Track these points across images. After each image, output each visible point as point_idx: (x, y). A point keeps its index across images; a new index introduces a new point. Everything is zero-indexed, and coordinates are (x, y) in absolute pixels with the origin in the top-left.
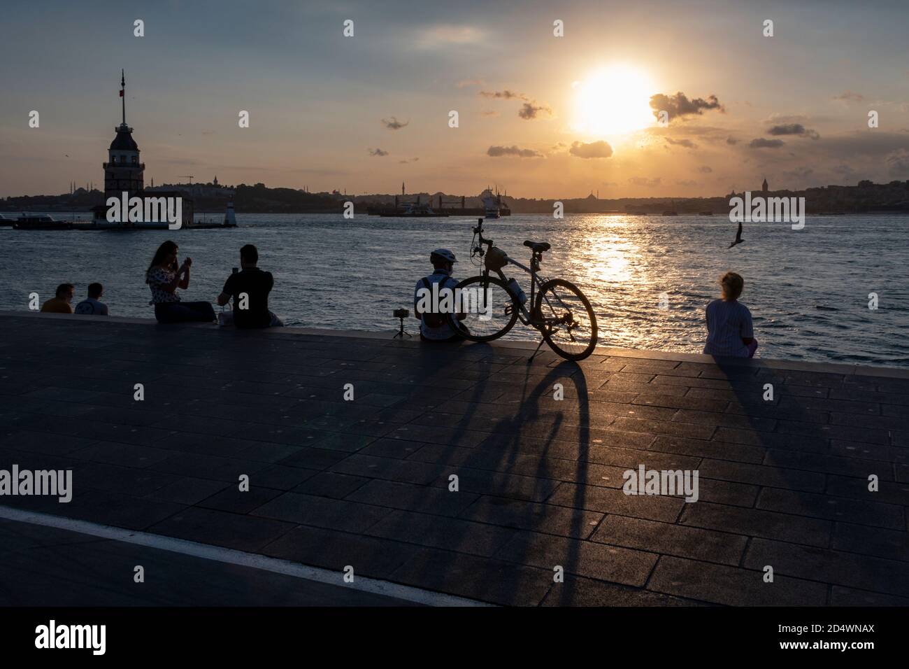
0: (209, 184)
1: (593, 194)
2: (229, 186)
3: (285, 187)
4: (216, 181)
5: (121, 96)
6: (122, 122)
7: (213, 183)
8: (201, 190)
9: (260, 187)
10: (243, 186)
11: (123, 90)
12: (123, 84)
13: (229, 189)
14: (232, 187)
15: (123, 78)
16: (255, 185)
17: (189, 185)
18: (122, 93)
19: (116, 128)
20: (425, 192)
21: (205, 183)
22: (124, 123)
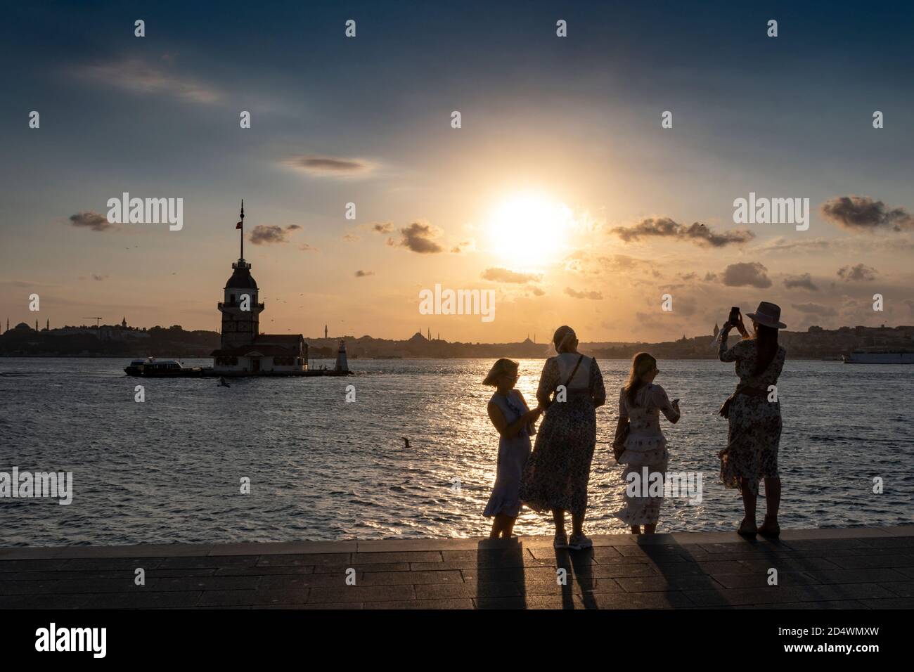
0: (117, 326)
1: (530, 338)
2: (141, 328)
3: (205, 330)
4: (124, 323)
5: (238, 227)
6: (240, 257)
7: (121, 325)
8: (110, 332)
9: (177, 329)
10: (158, 327)
11: (242, 222)
12: (242, 216)
13: (141, 331)
14: (144, 329)
15: (242, 209)
16: (171, 328)
17: (95, 328)
18: (240, 226)
19: (233, 264)
20: (350, 336)
21: (114, 325)
22: (242, 259)
